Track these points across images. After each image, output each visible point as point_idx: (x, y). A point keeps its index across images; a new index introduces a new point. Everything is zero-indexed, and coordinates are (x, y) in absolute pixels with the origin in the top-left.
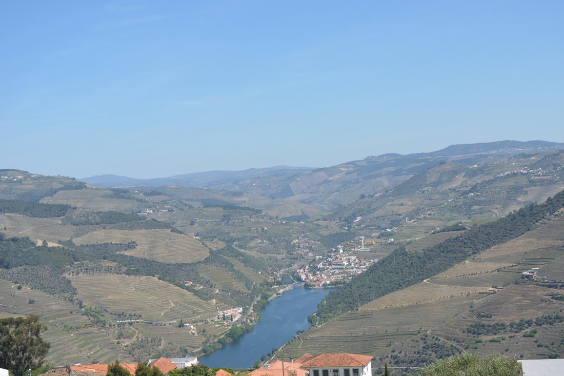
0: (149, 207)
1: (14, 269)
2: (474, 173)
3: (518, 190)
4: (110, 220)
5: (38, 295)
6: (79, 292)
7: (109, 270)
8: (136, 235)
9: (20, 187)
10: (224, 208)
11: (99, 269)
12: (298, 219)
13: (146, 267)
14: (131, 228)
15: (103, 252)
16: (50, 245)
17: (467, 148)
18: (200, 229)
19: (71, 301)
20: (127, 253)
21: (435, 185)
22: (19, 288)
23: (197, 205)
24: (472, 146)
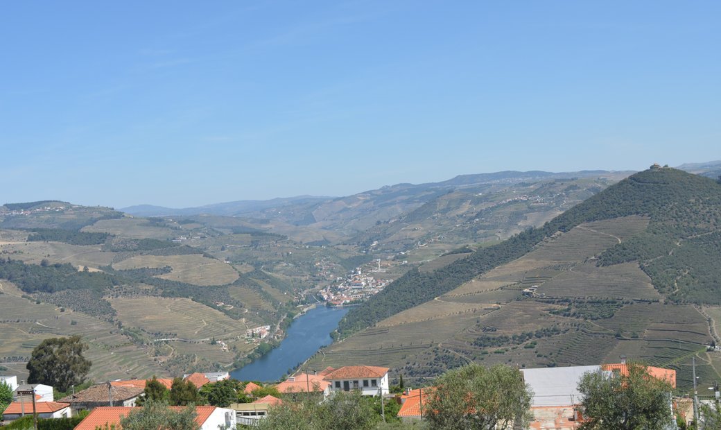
0: (183, 234)
1: (57, 293)
2: (478, 201)
3: (518, 216)
4: (147, 246)
5: (80, 317)
6: (118, 313)
7: (146, 293)
8: (172, 260)
9: (62, 217)
10: (253, 234)
11: (137, 292)
12: (320, 244)
13: (180, 290)
14: (166, 254)
15: (141, 276)
16: (91, 270)
17: (473, 178)
18: (230, 254)
19: (111, 321)
20: (163, 277)
21: (444, 211)
22: (62, 311)
23: (226, 232)
24: (477, 176)
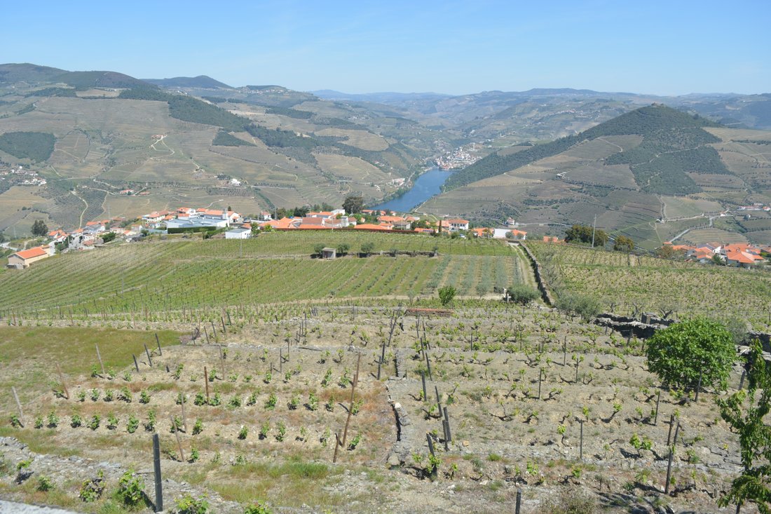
0: (355, 115)
1: (285, 148)
2: (543, 110)
3: (567, 123)
4: (335, 123)
5: (299, 163)
6: (319, 163)
7: (335, 152)
8: (349, 133)
9: (282, 97)
10: (398, 119)
11: (330, 151)
12: (438, 128)
13: (353, 152)
14: (346, 129)
15: (330, 142)
16: (304, 136)
17: (543, 91)
18: (383, 131)
19: (315, 167)
20: (344, 143)
21: (520, 114)
22: (290, 159)
23: (381, 115)
24: (546, 90)
